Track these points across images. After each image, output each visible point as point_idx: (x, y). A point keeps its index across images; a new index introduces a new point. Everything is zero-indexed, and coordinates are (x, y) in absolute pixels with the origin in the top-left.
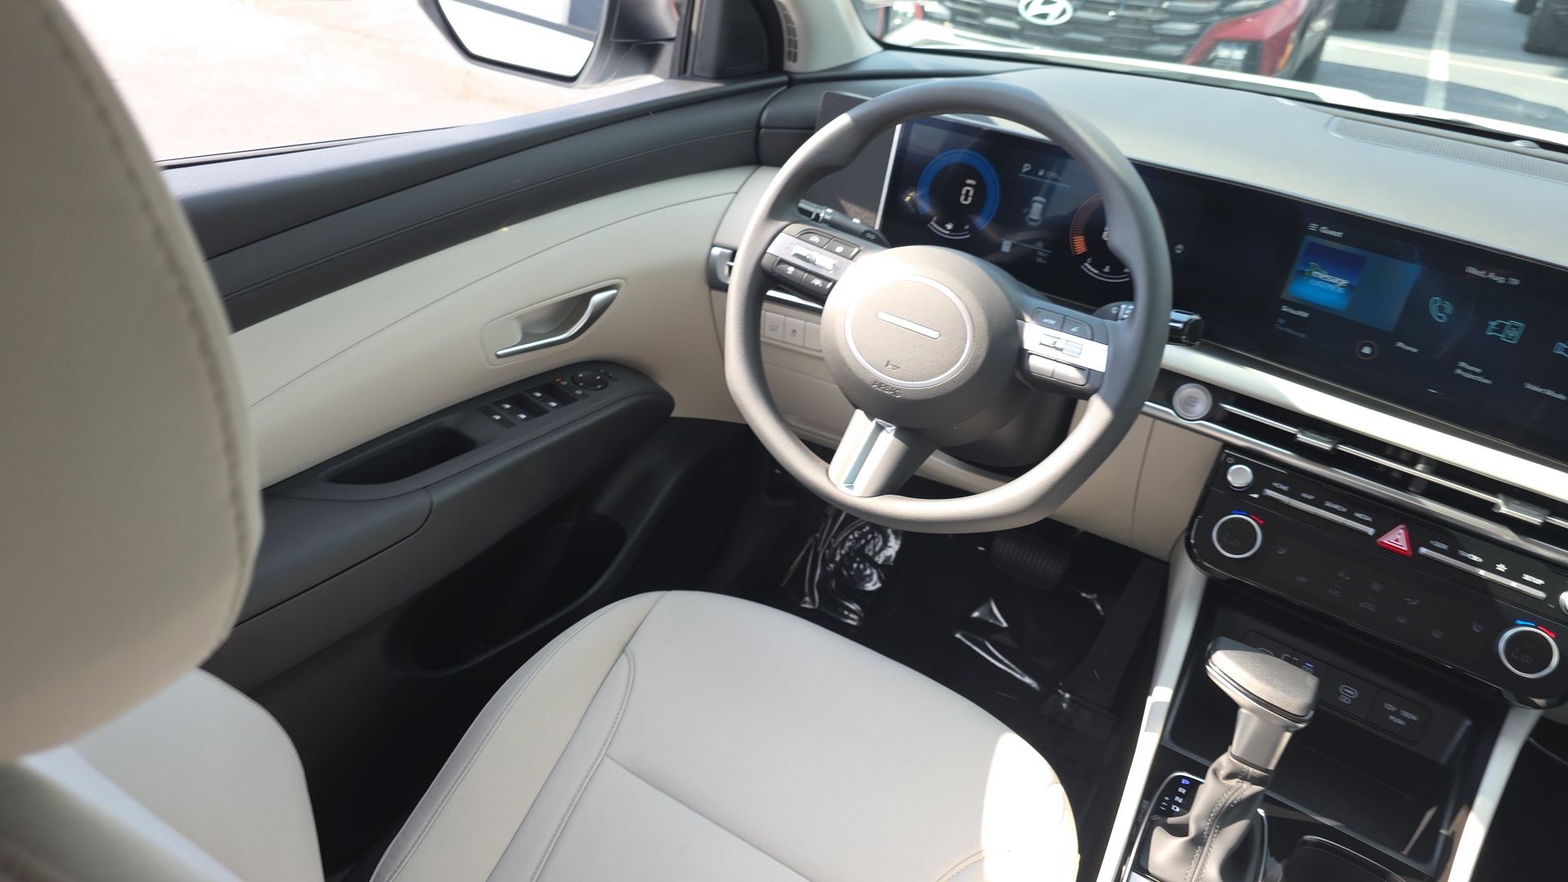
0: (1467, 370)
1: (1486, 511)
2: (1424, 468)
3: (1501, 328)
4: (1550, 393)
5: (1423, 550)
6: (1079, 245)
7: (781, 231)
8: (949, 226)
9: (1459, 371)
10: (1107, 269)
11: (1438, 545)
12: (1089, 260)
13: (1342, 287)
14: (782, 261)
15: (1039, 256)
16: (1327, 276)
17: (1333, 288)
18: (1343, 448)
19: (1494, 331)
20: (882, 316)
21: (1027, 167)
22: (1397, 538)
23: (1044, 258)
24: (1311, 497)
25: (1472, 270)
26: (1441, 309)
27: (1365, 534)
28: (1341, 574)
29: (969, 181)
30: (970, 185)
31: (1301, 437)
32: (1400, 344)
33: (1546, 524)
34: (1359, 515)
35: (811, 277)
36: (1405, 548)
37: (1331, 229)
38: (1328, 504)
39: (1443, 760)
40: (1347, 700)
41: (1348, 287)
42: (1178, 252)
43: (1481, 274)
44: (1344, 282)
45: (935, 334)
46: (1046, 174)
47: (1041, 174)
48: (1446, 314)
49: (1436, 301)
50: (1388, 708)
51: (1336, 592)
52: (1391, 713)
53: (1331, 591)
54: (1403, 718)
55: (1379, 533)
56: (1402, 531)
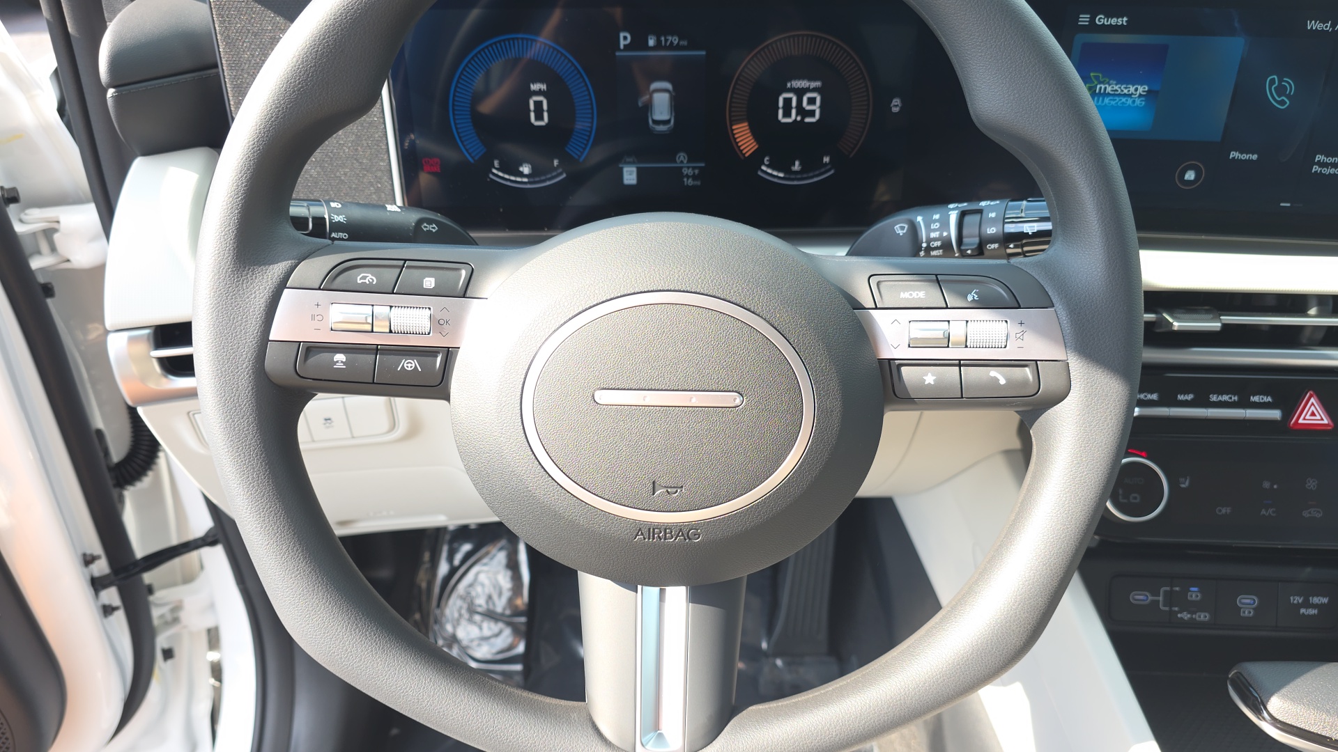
0: (1327, 165)
2: (1317, 312)
6: (745, 139)
7: (282, 286)
8: (526, 169)
9: (1316, 168)
10: (797, 166)
12: (766, 160)
13: (1140, 95)
14: (314, 347)
15: (688, 176)
16: (1116, 87)
17: (1130, 101)
20: (604, 397)
21: (625, 39)
22: (1313, 413)
23: (694, 177)
24: (1190, 397)
25: (1312, 25)
26: (1281, 90)
27: (1272, 421)
28: (1266, 485)
29: (535, 87)
30: (539, 93)
31: (1179, 325)
32: (1234, 154)
34: (1255, 399)
36: (1326, 422)
37: (1108, 16)
38: (1214, 398)
40: (1249, 612)
42: (895, 110)
43: (1326, 26)
44: (1142, 89)
46: (659, 41)
47: (651, 42)
48: (1288, 97)
49: (1272, 82)
50: (1295, 602)
51: (1271, 511)
52: (1300, 606)
53: (1263, 512)
54: (1314, 606)
55: (1289, 414)
56: (1312, 400)
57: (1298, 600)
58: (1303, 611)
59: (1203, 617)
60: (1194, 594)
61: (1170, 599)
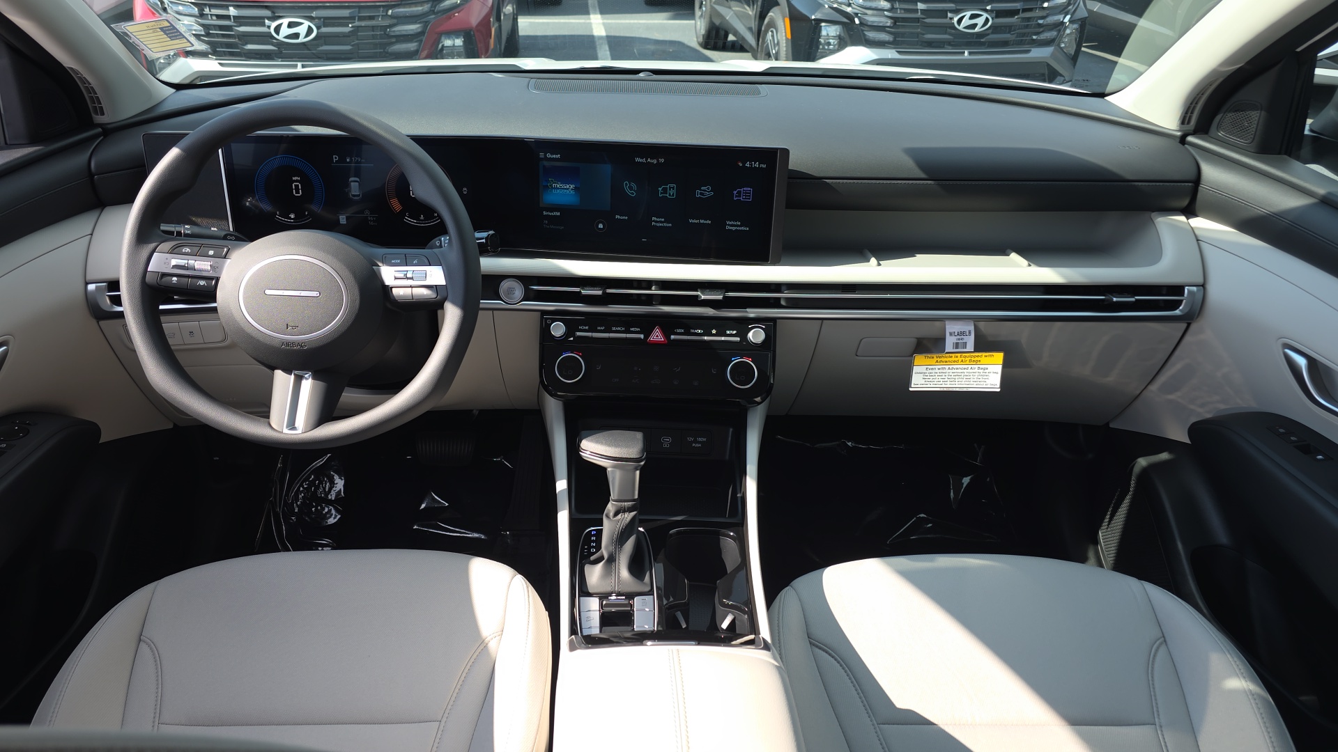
0: (658, 222)
1: (694, 301)
2: (655, 288)
3: (665, 191)
4: (702, 221)
5: (673, 337)
6: (396, 205)
7: (154, 251)
8: (292, 216)
9: (653, 223)
10: (422, 217)
11: (679, 331)
12: (407, 213)
13: (572, 189)
14: (164, 275)
15: (371, 221)
16: (561, 185)
17: (567, 191)
18: (609, 291)
19: (661, 193)
20: (268, 292)
21: (335, 158)
22: (657, 336)
23: (374, 221)
24: (603, 328)
25: (638, 160)
26: (631, 188)
27: (640, 339)
28: (636, 369)
29: (294, 178)
30: (297, 181)
31: (584, 292)
32: (617, 217)
33: (725, 298)
34: (633, 329)
35: (195, 280)
36: (663, 340)
37: (553, 154)
38: (614, 329)
39: (727, 457)
40: (668, 445)
41: (576, 189)
42: (465, 193)
43: (644, 160)
44: (572, 186)
45: (315, 294)
46: (351, 160)
47: (348, 160)
48: (634, 191)
49: (626, 184)
50: (690, 440)
51: (637, 380)
52: (692, 442)
53: (634, 381)
54: (699, 442)
55: (647, 336)
56: (658, 330)
58: (694, 445)
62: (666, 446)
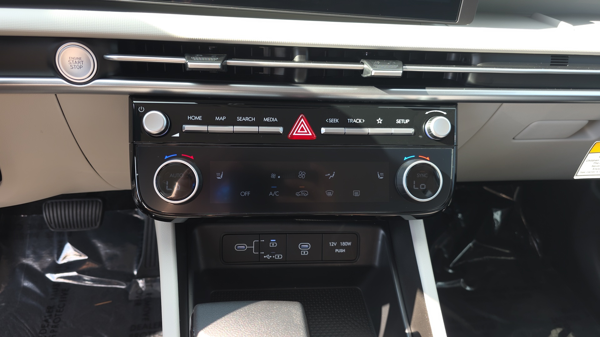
2: (300, 58)
5: (323, 130)
11: (331, 121)
18: (231, 62)
24: (223, 118)
27: (278, 134)
28: (273, 176)
31: (192, 65)
33: (405, 73)
34: (267, 120)
36: (310, 134)
38: (239, 119)
39: (377, 262)
40: (306, 253)
50: (332, 245)
51: (275, 193)
52: (335, 248)
53: (271, 194)
54: (343, 247)
55: (288, 129)
56: (302, 120)
57: (333, 244)
58: (337, 250)
59: (279, 257)
60: (273, 243)
61: (259, 247)
62: (304, 253)
